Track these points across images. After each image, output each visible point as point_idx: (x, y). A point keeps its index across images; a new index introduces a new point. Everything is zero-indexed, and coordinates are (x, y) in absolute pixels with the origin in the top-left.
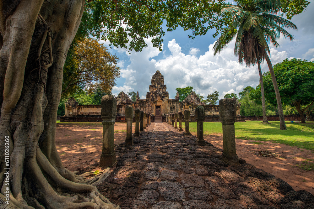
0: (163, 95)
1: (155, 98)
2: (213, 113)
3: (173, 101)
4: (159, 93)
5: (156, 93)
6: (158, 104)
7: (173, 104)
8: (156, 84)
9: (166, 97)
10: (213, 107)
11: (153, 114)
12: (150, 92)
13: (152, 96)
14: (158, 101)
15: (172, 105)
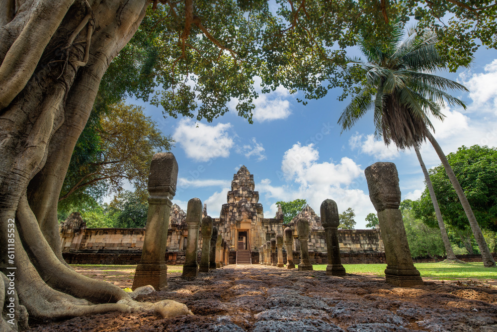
0: (252, 210)
1: (237, 214)
2: (349, 246)
3: (272, 222)
4: (244, 206)
5: (239, 207)
6: (243, 227)
7: (271, 227)
8: (241, 189)
9: (258, 213)
10: (347, 233)
11: (233, 246)
12: (228, 204)
13: (231, 211)
14: (244, 221)
15: (269, 229)
